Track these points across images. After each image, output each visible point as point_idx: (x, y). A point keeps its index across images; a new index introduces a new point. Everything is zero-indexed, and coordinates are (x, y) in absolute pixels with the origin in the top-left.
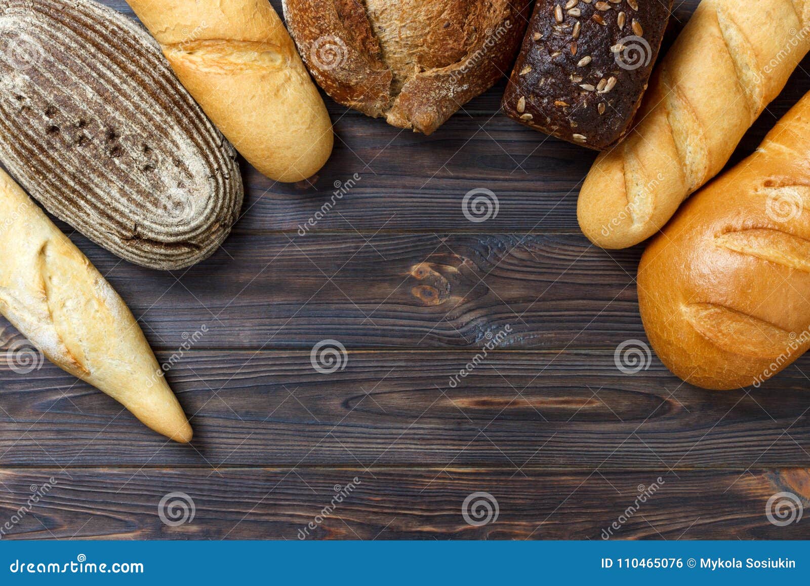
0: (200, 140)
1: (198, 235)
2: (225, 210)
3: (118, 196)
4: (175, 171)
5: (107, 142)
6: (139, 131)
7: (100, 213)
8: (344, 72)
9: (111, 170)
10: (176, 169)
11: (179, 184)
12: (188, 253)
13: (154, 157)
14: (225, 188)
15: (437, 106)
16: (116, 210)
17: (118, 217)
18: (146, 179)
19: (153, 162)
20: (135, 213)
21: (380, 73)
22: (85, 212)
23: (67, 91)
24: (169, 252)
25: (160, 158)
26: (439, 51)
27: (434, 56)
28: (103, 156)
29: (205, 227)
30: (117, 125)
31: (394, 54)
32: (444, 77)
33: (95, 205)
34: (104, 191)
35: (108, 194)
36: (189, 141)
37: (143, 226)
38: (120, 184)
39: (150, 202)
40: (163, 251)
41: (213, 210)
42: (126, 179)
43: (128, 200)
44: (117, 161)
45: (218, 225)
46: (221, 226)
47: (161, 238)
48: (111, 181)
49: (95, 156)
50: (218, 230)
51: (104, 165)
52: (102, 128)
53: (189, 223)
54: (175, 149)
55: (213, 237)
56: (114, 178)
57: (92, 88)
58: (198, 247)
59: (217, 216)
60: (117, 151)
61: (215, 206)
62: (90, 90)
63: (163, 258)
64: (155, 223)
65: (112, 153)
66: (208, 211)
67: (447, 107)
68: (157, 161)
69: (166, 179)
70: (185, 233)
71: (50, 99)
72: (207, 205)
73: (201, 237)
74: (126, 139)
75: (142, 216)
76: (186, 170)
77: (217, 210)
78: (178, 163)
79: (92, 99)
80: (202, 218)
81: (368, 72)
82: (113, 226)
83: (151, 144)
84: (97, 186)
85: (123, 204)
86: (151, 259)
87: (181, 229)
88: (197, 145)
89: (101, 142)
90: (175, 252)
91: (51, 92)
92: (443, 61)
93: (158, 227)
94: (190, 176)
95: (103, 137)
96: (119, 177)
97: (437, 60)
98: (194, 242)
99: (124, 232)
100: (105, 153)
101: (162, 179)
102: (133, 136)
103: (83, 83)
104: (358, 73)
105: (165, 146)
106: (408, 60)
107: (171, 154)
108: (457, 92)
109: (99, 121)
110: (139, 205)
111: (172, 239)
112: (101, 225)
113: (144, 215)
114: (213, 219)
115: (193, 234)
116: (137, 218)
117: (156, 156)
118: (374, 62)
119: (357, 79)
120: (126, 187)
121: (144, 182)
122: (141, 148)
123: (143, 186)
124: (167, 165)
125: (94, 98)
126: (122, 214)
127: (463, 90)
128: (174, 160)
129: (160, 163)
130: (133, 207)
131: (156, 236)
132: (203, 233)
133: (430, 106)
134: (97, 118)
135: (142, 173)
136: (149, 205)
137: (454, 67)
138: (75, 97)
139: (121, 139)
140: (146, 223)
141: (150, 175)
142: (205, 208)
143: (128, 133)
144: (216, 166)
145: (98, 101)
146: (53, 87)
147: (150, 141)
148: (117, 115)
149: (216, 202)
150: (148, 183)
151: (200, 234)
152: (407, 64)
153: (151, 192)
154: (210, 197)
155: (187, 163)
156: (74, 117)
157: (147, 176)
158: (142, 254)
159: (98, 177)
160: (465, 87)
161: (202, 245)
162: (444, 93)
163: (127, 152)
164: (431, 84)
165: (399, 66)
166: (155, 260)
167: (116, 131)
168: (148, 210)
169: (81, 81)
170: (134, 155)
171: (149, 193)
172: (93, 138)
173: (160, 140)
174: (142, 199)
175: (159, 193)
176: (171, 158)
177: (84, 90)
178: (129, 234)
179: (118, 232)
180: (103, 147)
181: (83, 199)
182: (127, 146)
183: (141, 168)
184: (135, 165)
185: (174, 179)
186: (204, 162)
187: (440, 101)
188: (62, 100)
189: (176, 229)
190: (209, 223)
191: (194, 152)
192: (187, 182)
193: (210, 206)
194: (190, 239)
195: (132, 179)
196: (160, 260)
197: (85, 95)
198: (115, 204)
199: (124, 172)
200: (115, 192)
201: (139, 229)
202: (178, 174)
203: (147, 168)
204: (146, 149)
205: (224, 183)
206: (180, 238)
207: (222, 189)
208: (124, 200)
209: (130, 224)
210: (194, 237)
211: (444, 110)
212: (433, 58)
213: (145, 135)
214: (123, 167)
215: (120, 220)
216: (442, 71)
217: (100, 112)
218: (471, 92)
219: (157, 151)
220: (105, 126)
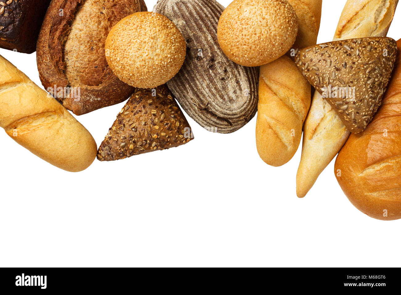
0: (250, 76)
1: (234, 118)
2: (249, 112)
3: (205, 87)
4: (235, 85)
5: (209, 61)
6: (225, 61)
7: (193, 93)
8: (48, 75)
9: (207, 74)
10: (235, 84)
11: (235, 91)
12: (226, 125)
13: (228, 75)
14: (253, 102)
15: (84, 104)
16: (202, 93)
17: (201, 97)
18: (221, 83)
19: (227, 77)
20: (210, 97)
21: (63, 80)
22: (187, 91)
23: (200, 34)
24: (218, 121)
25: (231, 76)
26: (90, 77)
27: (87, 79)
28: (205, 67)
29: (239, 115)
30: (217, 55)
31: (70, 73)
32: (89, 90)
33: (193, 88)
34: (200, 83)
35: (201, 85)
36: (245, 74)
37: (211, 105)
38: (208, 82)
39: (219, 95)
40: (215, 120)
41: (245, 109)
42: (211, 81)
43: (209, 90)
44: (211, 71)
45: (244, 117)
46: (245, 118)
47: (217, 113)
48: (205, 79)
49: (202, 66)
50: (242, 120)
51: (204, 71)
52: (210, 54)
53: (233, 111)
54: (238, 75)
55: (239, 122)
56: (207, 78)
57: (211, 36)
58: (231, 125)
59: (245, 113)
60: (212, 67)
61: (246, 108)
62: (210, 36)
63: (213, 124)
64: (218, 105)
65: (210, 67)
66: (243, 108)
67: (88, 106)
68: (229, 77)
69: (230, 87)
70: (229, 115)
71: (191, 35)
72: (243, 105)
73: (235, 119)
74: (219, 63)
75: (213, 100)
76: (240, 86)
77: (247, 110)
78: (238, 82)
79: (210, 40)
80: (239, 110)
81: (57, 77)
82: (198, 101)
83: (229, 69)
84: (198, 79)
85: (206, 91)
86: (208, 122)
87: (228, 112)
88: (248, 77)
89: (207, 60)
90: (221, 123)
91: (193, 32)
92: (90, 83)
93: (218, 107)
94: (241, 90)
95: (208, 58)
96: (209, 79)
97: (88, 81)
98: (230, 121)
99: (201, 105)
100: (207, 66)
101: (228, 86)
102: (222, 63)
103: (208, 33)
104: (53, 77)
105: (235, 72)
106: (75, 78)
107: (236, 77)
108: (95, 100)
109: (209, 51)
110: (213, 94)
111: (222, 115)
112: (192, 99)
113: (214, 99)
114: (243, 113)
115: (232, 117)
116: (210, 100)
117: (229, 75)
118: (61, 74)
119: (52, 79)
120: (211, 84)
121: (219, 85)
122: (223, 69)
123: (219, 86)
124: (232, 80)
125: (211, 41)
126: (204, 96)
127: (97, 100)
128: (236, 79)
129: (229, 79)
130: (210, 94)
131: (215, 111)
132: (236, 118)
133: (81, 103)
134: (209, 49)
135: (220, 80)
136: (218, 96)
137: (95, 88)
138: (203, 37)
139: (216, 62)
140: (214, 103)
141: (223, 82)
142: (242, 107)
143: (220, 60)
144: (253, 90)
145: (212, 42)
146: (194, 30)
147: (229, 67)
148: (218, 51)
149: (247, 106)
150: (221, 86)
151: (235, 118)
152: (75, 79)
153: (221, 90)
154: (246, 102)
155: (241, 83)
156: (199, 46)
157: (222, 82)
158: (205, 119)
159: (200, 76)
160: (99, 99)
161: (233, 124)
162: (88, 98)
163: (217, 69)
164: (83, 92)
165: (71, 79)
166: (210, 124)
167: (215, 58)
168: (216, 98)
169: (207, 31)
170: (220, 71)
171: (220, 90)
172: (204, 58)
173: (233, 69)
174: (216, 92)
175: (224, 92)
176: (235, 78)
177: (208, 36)
178: (203, 107)
179: (199, 104)
180: (207, 63)
181: (188, 84)
182: (217, 66)
183: (221, 78)
184: (218, 76)
185: (233, 88)
186: (249, 86)
187: (86, 102)
188: (196, 37)
189: (226, 111)
190: (241, 114)
191: (246, 80)
192: (238, 92)
193: (245, 106)
194: (230, 118)
195: (215, 81)
196: (212, 125)
197: (207, 38)
198: (203, 90)
199: (212, 77)
200: (204, 85)
201: (209, 105)
202: (236, 86)
203: (223, 79)
204: (226, 71)
205: (254, 99)
206: (226, 116)
207: (252, 101)
208: (207, 90)
209: (206, 102)
210: (232, 119)
211: (87, 107)
212: (87, 80)
213: (227, 64)
214: (213, 74)
215: (202, 99)
216: (89, 88)
217: (211, 47)
218: (101, 102)
219: (230, 73)
220: (211, 54)
